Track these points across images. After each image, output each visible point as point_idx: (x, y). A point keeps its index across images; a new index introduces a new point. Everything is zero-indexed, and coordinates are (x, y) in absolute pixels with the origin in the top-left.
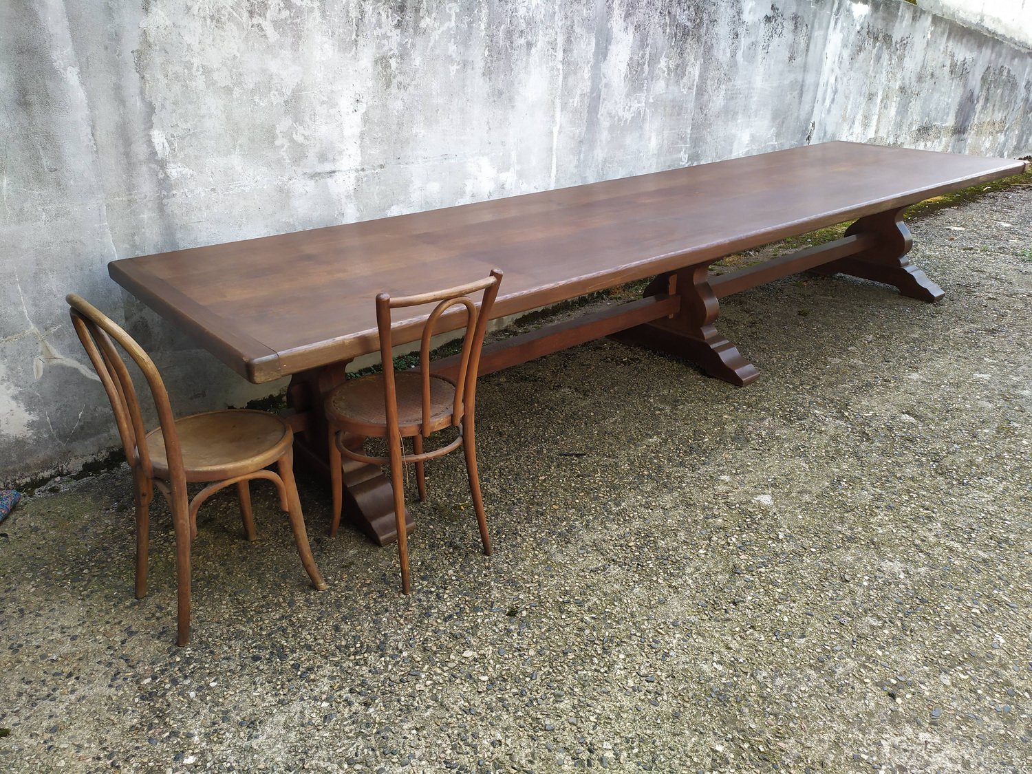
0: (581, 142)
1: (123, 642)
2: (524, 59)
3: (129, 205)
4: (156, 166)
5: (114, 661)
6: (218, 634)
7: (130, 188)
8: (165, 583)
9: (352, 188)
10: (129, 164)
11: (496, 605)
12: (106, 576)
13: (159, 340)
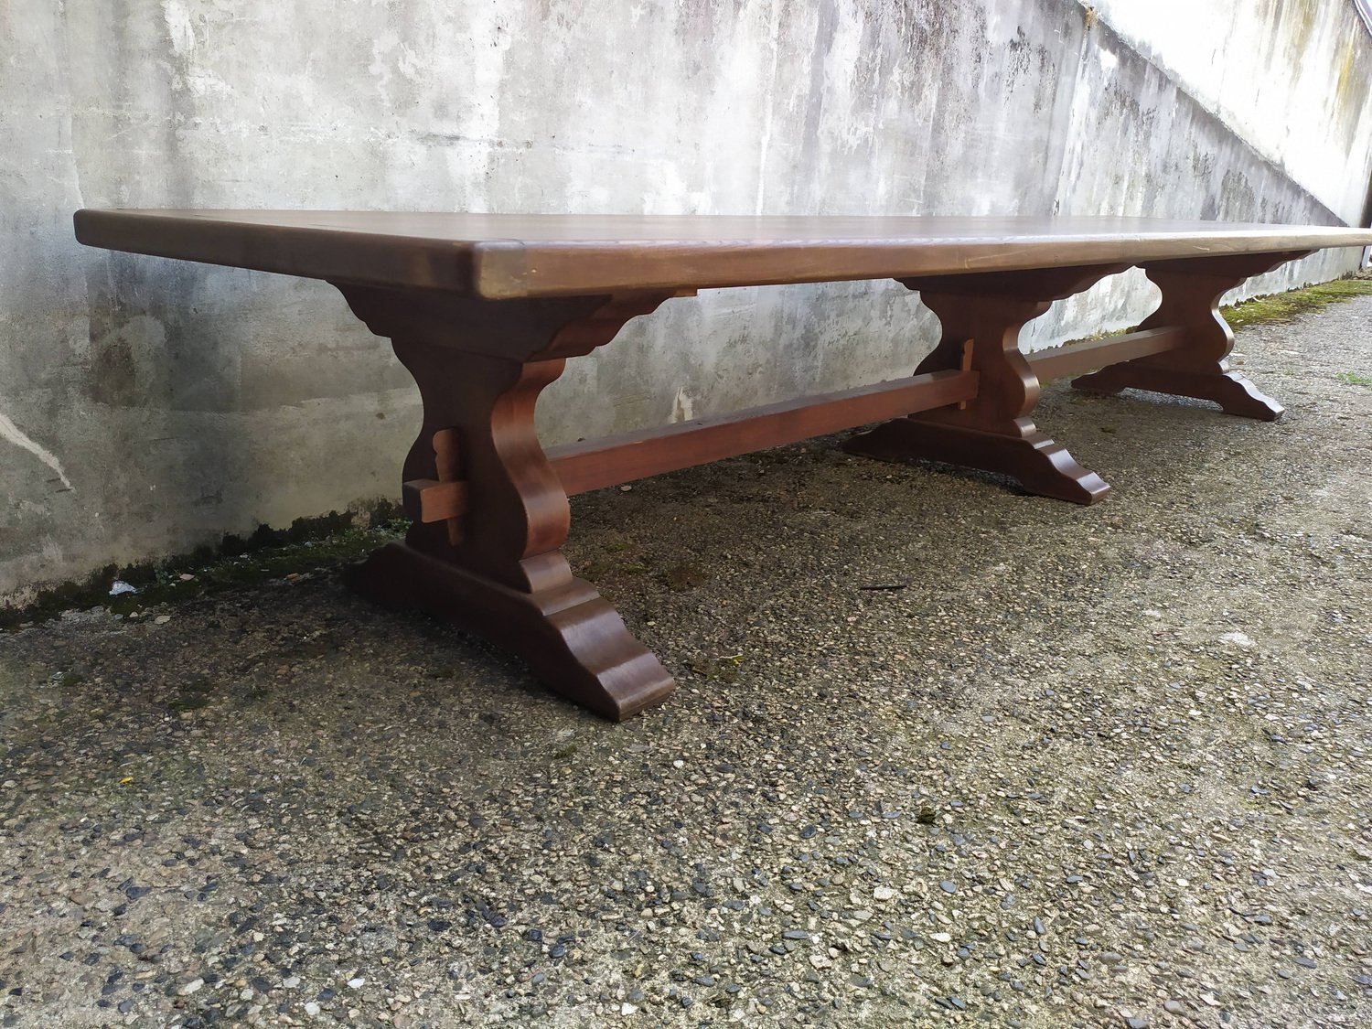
0: (795, 167)
1: (118, 912)
2: (730, 23)
3: (115, 126)
4: (169, 66)
5: (101, 950)
6: (337, 883)
7: (120, 96)
8: (193, 798)
9: (482, 171)
10: (122, 52)
11: (887, 807)
12: (56, 790)
13: (148, 386)
